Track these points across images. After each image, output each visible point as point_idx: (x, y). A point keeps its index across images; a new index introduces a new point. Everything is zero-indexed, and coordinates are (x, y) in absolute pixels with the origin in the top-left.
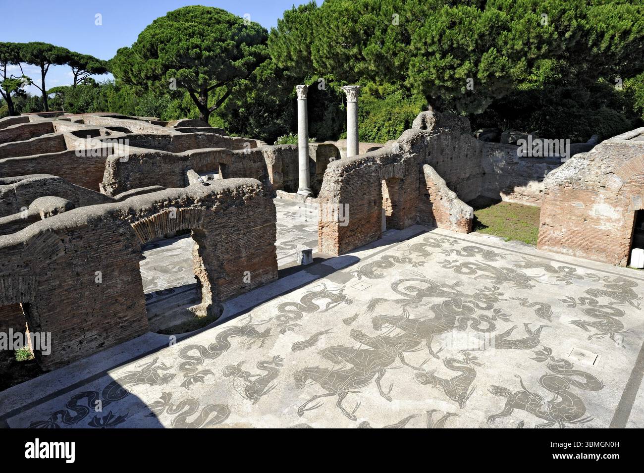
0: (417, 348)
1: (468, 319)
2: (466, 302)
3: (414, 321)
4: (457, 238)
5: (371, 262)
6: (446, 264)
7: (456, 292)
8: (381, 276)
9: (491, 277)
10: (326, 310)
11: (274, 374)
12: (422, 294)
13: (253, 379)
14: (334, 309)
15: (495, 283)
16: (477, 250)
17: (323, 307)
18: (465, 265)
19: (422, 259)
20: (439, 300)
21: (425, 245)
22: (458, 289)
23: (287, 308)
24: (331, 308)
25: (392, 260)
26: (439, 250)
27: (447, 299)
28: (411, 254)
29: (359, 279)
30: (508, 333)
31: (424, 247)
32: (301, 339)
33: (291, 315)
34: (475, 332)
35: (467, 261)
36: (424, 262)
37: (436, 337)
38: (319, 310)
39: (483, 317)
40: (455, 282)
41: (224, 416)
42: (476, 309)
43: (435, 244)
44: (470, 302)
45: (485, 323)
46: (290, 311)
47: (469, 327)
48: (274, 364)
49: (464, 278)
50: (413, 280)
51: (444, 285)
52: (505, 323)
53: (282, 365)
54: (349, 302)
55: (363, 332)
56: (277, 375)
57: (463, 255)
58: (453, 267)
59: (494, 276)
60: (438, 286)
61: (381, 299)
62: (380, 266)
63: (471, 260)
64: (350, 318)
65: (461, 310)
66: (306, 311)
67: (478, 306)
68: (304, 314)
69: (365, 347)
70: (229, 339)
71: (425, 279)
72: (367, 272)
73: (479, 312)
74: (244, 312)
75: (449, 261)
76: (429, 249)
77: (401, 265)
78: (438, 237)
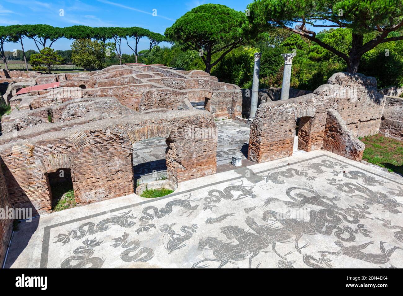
0: (287, 240)
1: (334, 227)
2: (337, 213)
3: (293, 220)
4: (348, 164)
5: (278, 171)
6: (332, 182)
7: (332, 204)
8: (282, 182)
9: (366, 198)
10: (237, 200)
11: (188, 237)
12: (306, 201)
13: (175, 237)
14: (242, 200)
15: (367, 203)
16: (360, 175)
17: (235, 197)
18: (347, 185)
19: (315, 175)
20: (317, 208)
21: (322, 165)
22: (335, 202)
23: (214, 194)
24: (240, 199)
25: (293, 172)
26: (331, 170)
27: (323, 208)
28: (309, 169)
29: (266, 182)
30: (364, 246)
31: (320, 167)
32: (214, 216)
33: (215, 199)
34: (337, 239)
35: (349, 182)
36: (316, 178)
37: (305, 236)
38: (232, 199)
39: (346, 228)
40: (334, 196)
41: (149, 257)
42: (343, 221)
43: (329, 165)
44: (341, 214)
45: (347, 233)
46: (215, 196)
47: (333, 233)
48: (191, 229)
49: (343, 194)
50: (303, 189)
51: (325, 197)
52: (364, 238)
53: (195, 231)
54: (254, 196)
55: (255, 220)
56: (190, 237)
57: (348, 177)
58: (337, 184)
59: (368, 197)
60: (320, 197)
61: (276, 199)
62: (284, 175)
63: (354, 182)
64: (250, 208)
65: (331, 219)
66: (224, 198)
67: (346, 219)
68: (222, 199)
69: (252, 231)
70: (173, 207)
71: (312, 189)
72: (273, 178)
73: (345, 223)
74: (188, 191)
75: (336, 180)
76: (323, 168)
77: (299, 177)
78: (333, 161)
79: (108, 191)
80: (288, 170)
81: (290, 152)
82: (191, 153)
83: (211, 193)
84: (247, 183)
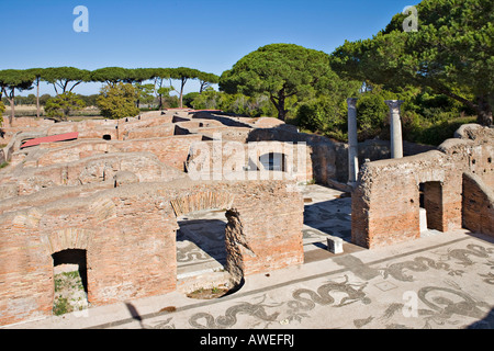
5: (402, 261)
8: (410, 279)
10: (340, 306)
12: (453, 309)
14: (348, 306)
17: (337, 302)
19: (462, 267)
21: (468, 252)
24: (345, 304)
25: (425, 262)
28: (449, 259)
29: (385, 278)
31: (466, 255)
36: (463, 272)
38: (333, 304)
43: (480, 252)
46: (304, 299)
54: (367, 301)
60: (475, 303)
62: (411, 268)
64: (362, 320)
66: (318, 302)
68: (316, 304)
70: (237, 315)
71: (460, 291)
72: (395, 272)
74: (260, 291)
76: (472, 257)
77: (436, 270)
78: (485, 246)
79: (138, 286)
80: (417, 259)
81: (415, 233)
82: (264, 232)
83: (297, 294)
84: (354, 280)
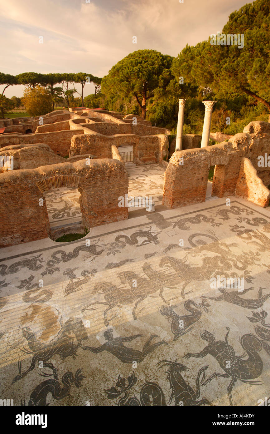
0: (175, 286)
1: (222, 273)
2: (229, 260)
3: (188, 266)
5: (187, 217)
6: (234, 228)
7: (227, 250)
8: (188, 229)
9: (260, 245)
10: (141, 245)
12: (205, 247)
13: (74, 280)
15: (260, 250)
16: (262, 222)
17: (140, 243)
18: (247, 231)
19: (221, 221)
20: (213, 255)
22: (230, 248)
23: (121, 239)
24: (144, 245)
25: (201, 218)
26: (237, 216)
27: (218, 255)
28: (216, 216)
29: (173, 228)
30: (243, 292)
32: (115, 261)
33: (120, 244)
35: (250, 229)
36: (220, 224)
37: (193, 282)
38: (137, 245)
39: (233, 274)
40: (232, 243)
41: (47, 298)
42: (233, 267)
43: (237, 211)
44: (232, 260)
46: (121, 242)
49: (241, 241)
50: (206, 235)
51: (223, 244)
52: (247, 284)
53: (94, 276)
54: (157, 242)
55: (151, 266)
56: (88, 281)
57: (250, 224)
58: (238, 231)
59: (262, 244)
60: (219, 244)
61: (177, 245)
62: (191, 222)
63: (254, 228)
64: (150, 254)
66: (129, 244)
67: (236, 265)
68: (127, 245)
69: (146, 276)
70: (80, 252)
71: (213, 236)
72: (181, 224)
73: (234, 270)
74: (97, 236)
75: (238, 226)
76: (230, 215)
77: (205, 223)
78: (242, 207)
79: (24, 236)
80: (197, 216)
81: (203, 198)
84: (154, 229)
